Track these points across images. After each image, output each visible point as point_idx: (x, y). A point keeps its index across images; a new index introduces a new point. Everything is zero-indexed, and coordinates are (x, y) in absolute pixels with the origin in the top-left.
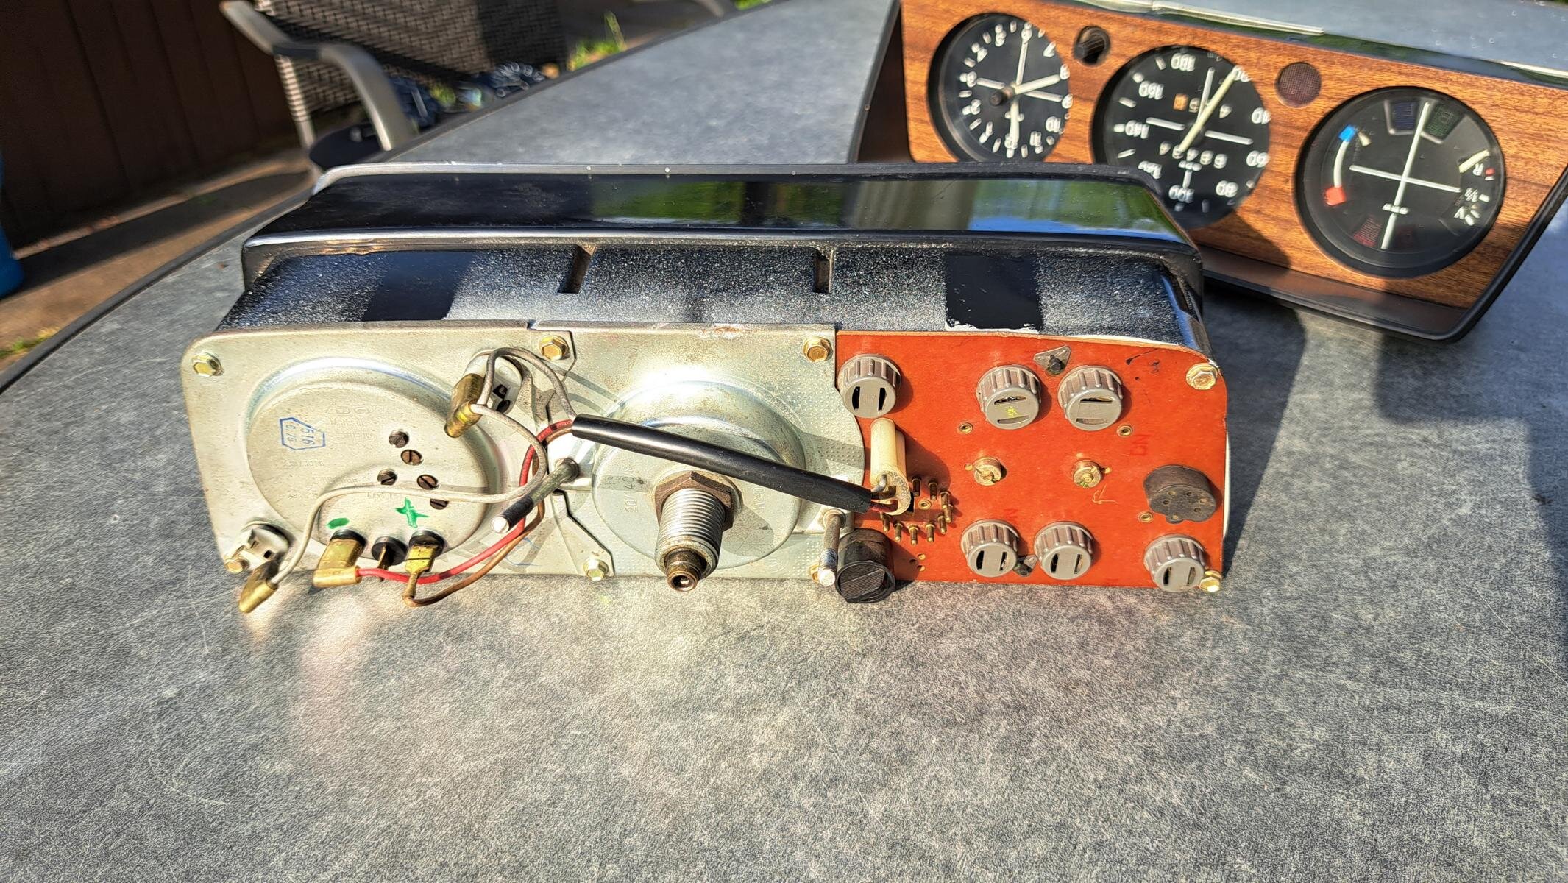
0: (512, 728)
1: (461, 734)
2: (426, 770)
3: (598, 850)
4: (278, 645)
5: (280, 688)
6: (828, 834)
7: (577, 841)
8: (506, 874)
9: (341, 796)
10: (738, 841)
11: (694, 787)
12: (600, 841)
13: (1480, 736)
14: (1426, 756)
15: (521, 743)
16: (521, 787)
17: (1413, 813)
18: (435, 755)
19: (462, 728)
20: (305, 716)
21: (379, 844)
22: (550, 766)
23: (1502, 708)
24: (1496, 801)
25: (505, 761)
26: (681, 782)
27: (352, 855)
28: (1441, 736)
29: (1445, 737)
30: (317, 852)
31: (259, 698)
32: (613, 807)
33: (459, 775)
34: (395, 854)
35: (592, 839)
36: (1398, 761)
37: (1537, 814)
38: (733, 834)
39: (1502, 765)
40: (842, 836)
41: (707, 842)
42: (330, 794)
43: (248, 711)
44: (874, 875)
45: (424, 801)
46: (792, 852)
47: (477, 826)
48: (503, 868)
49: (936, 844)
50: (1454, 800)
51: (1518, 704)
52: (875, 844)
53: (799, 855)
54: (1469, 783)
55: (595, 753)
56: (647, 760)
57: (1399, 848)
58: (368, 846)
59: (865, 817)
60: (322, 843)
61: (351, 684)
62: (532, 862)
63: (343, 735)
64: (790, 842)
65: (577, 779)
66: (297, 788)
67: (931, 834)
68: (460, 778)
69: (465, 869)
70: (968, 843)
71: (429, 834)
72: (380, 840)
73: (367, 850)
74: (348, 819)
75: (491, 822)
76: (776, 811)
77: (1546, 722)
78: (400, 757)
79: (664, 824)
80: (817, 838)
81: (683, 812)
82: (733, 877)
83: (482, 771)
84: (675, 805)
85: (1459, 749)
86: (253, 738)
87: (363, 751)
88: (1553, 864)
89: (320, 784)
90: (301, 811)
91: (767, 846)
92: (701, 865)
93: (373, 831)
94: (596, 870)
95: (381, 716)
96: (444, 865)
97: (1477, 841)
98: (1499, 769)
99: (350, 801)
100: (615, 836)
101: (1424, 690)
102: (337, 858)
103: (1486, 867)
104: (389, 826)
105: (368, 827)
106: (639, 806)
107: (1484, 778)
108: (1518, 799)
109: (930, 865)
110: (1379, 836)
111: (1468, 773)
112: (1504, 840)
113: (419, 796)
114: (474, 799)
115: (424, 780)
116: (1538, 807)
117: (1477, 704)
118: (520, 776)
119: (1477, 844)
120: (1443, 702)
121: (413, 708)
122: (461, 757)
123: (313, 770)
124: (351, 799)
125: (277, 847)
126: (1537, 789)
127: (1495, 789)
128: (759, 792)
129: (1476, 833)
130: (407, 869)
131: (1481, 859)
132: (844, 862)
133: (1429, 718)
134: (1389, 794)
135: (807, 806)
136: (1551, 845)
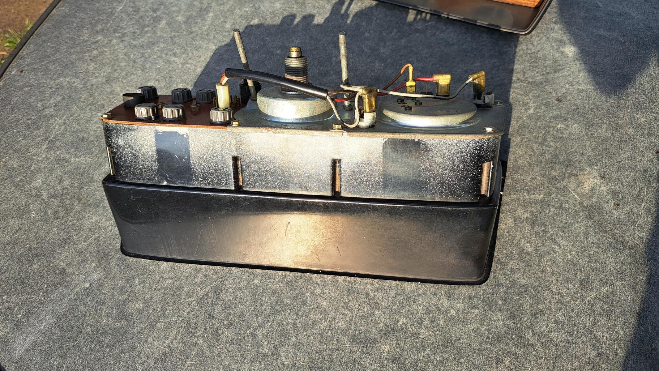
0: (213, 274)
1: (196, 280)
2: (188, 296)
3: (254, 313)
4: (119, 257)
5: (126, 275)
6: (327, 291)
7: (247, 311)
8: (227, 328)
9: (163, 311)
10: (299, 300)
11: (280, 283)
12: (255, 310)
13: (533, 209)
14: (515, 220)
15: (218, 279)
16: (223, 296)
17: (511, 243)
18: (189, 290)
19: (196, 278)
20: (139, 284)
21: (182, 326)
22: (230, 286)
23: (540, 196)
24: (537, 233)
25: (214, 287)
26: (275, 282)
27: (174, 332)
28: (520, 212)
29: (521, 212)
30: (162, 333)
31: (120, 280)
32: (255, 296)
33: (200, 295)
34: (188, 329)
35: (252, 309)
36: (506, 224)
37: (549, 235)
38: (297, 297)
39: (539, 219)
40: (332, 291)
41: (289, 302)
42: (159, 312)
43: (118, 286)
44: (344, 302)
45: (192, 308)
46: (317, 300)
47: (212, 313)
48: (225, 326)
49: (362, 287)
50: (523, 236)
51: (545, 193)
52: (343, 291)
53: (319, 301)
54: (528, 228)
55: (244, 278)
56: (262, 277)
57: (506, 257)
58: (178, 328)
59: (338, 282)
60: (163, 330)
61: (151, 268)
62: (234, 322)
63: (155, 289)
64: (316, 296)
65: (241, 289)
66: (147, 312)
67: (360, 284)
68: (201, 297)
69: (213, 329)
70: (372, 284)
71: (197, 319)
72: (182, 325)
73: (178, 329)
74: (168, 320)
75: (217, 311)
76: (309, 286)
77: (554, 199)
78: (178, 293)
79: (273, 299)
80: (325, 293)
81: (278, 293)
82: (300, 313)
83: (208, 292)
84: (275, 291)
85: (525, 216)
86: (125, 296)
87: (164, 293)
88: (553, 253)
89: (154, 309)
90: (151, 320)
91: (309, 299)
92: (289, 311)
93: (178, 322)
94: (256, 320)
95: (166, 279)
96: (206, 329)
97: (530, 249)
98: (538, 221)
99: (167, 313)
100: (259, 307)
101: (515, 194)
102: (169, 334)
103: (533, 258)
104: (183, 319)
105: (176, 321)
106: (264, 294)
107: (533, 225)
108: (543, 231)
109: (361, 295)
110: (500, 254)
111: (528, 224)
112: (538, 247)
113: (189, 306)
114: (208, 303)
115: (189, 300)
116: (549, 233)
117: (532, 196)
118: (221, 292)
119: (530, 250)
120: (521, 198)
121: (176, 273)
122: (199, 288)
123: (150, 304)
124: (167, 312)
125: (148, 335)
126: (550, 226)
127: (537, 229)
128: (302, 280)
129: (530, 246)
130: (194, 333)
131: (531, 256)
132: (334, 300)
133: (516, 205)
134: (503, 238)
135: (318, 282)
136: (553, 246)
